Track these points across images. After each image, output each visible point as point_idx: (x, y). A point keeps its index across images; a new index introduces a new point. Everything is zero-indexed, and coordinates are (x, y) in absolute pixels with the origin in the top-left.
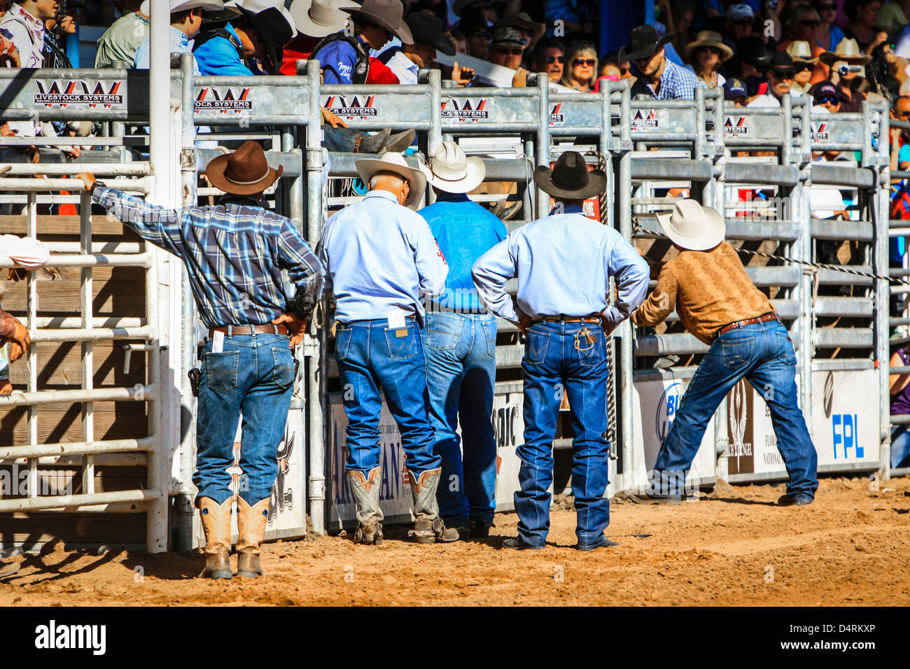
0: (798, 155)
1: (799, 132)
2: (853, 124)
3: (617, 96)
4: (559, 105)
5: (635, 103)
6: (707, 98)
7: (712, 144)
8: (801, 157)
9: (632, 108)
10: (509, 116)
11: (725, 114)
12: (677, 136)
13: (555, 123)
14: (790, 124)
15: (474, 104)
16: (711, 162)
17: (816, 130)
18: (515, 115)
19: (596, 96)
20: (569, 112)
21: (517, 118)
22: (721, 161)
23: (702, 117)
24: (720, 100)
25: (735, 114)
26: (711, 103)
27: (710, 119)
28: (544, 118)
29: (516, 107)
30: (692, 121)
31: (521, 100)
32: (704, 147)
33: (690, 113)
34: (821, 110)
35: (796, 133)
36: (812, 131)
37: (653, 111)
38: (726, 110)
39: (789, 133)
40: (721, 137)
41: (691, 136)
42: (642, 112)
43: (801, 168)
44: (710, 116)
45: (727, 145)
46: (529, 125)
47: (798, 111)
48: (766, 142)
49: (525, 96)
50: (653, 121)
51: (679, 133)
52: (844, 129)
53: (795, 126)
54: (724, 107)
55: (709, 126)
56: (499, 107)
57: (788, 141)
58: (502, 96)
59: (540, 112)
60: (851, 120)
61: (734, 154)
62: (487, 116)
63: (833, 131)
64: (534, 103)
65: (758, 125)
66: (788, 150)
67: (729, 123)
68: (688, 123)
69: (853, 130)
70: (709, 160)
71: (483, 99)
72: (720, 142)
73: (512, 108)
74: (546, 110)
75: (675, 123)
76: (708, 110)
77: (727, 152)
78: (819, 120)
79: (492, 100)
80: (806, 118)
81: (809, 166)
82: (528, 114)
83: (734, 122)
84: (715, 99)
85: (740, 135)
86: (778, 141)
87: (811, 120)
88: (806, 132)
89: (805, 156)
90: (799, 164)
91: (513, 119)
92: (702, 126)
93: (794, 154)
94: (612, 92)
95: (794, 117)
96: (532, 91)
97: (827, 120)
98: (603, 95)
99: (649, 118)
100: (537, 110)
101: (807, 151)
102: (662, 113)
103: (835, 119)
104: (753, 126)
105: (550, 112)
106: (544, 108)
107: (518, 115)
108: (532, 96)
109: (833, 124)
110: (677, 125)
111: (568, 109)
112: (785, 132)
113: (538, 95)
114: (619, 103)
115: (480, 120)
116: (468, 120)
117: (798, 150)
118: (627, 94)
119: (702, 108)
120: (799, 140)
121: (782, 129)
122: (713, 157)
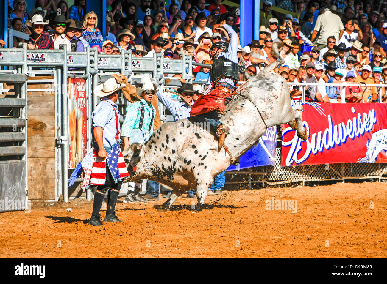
0: (159, 75)
1: (159, 67)
2: (179, 64)
3: (93, 53)
4: (71, 56)
5: (99, 56)
6: (126, 54)
7: (127, 70)
8: (160, 76)
9: (98, 57)
10: (52, 60)
11: (132, 60)
12: (114, 68)
13: (70, 63)
14: (156, 64)
15: (40, 55)
16: (127, 77)
17: (165, 66)
18: (55, 60)
19: (85, 53)
20: (75, 59)
21: (56, 61)
22: (131, 77)
23: (124, 61)
24: (130, 55)
25: (136, 60)
26: (127, 56)
27: (126, 62)
28: (65, 61)
29: (55, 57)
30: (120, 62)
31: (57, 54)
32: (124, 72)
33: (119, 59)
34: (167, 58)
35: (158, 67)
36: (164, 66)
37: (106, 58)
38: (132, 58)
39: (156, 67)
40: (130, 68)
41: (120, 68)
42: (102, 59)
43: (160, 80)
44: (127, 61)
45: (133, 71)
46: (60, 63)
47: (159, 59)
48: (147, 70)
49: (59, 53)
50: (106, 62)
51: (115, 66)
52: (176, 65)
53: (158, 64)
54: (132, 57)
55: (126, 64)
56: (49, 57)
57: (155, 69)
58: (50, 53)
59: (64, 59)
60: (178, 62)
61: (135, 74)
62: (44, 60)
63: (172, 66)
64: (62, 55)
65: (144, 64)
66: (155, 73)
67: (133, 63)
68: (119, 63)
69: (179, 66)
70: (126, 77)
71: (43, 54)
72: (130, 70)
73: (54, 57)
74: (66, 58)
75: (114, 63)
76: (126, 58)
77: (133, 73)
78: (167, 62)
79: (46, 54)
80: (162, 62)
81: (163, 79)
82: (59, 59)
83: (135, 63)
84: (128, 54)
85: (138, 67)
86: (151, 70)
87: (164, 62)
88: (162, 67)
89: (161, 75)
90: (159, 78)
91: (54, 61)
92: (123, 64)
93: (158, 74)
94: (91, 52)
95: (157, 61)
96: (61, 51)
97: (169, 62)
98: (87, 52)
99: (104, 61)
100: (63, 57)
101: (162, 73)
102: (109, 59)
103: (173, 62)
104: (142, 64)
105: (68, 59)
106: (65, 57)
107: (56, 59)
108: (61, 53)
109: (172, 64)
110: (115, 64)
111: (75, 58)
112: (154, 67)
113: (63, 52)
114: (94, 56)
115: (42, 61)
116: (37, 61)
117: (159, 73)
118: (96, 53)
119: (123, 57)
120: (159, 69)
121: (153, 66)
122: (128, 75)
